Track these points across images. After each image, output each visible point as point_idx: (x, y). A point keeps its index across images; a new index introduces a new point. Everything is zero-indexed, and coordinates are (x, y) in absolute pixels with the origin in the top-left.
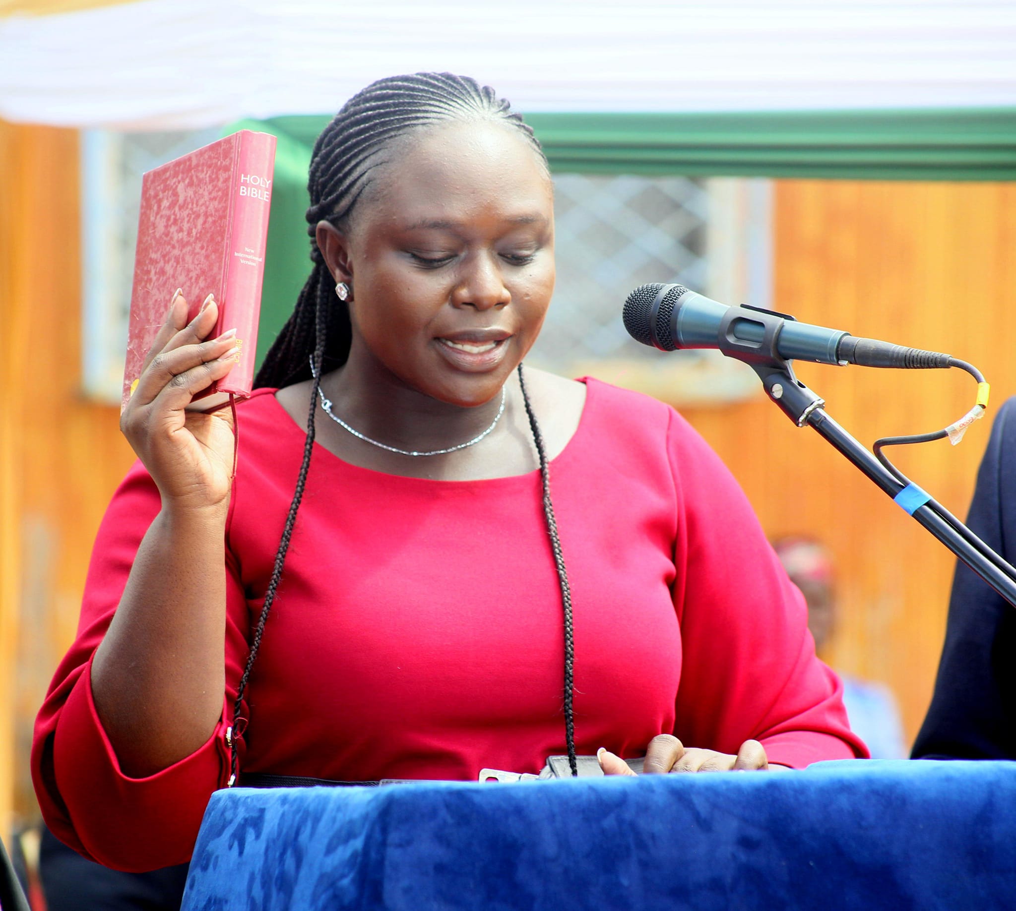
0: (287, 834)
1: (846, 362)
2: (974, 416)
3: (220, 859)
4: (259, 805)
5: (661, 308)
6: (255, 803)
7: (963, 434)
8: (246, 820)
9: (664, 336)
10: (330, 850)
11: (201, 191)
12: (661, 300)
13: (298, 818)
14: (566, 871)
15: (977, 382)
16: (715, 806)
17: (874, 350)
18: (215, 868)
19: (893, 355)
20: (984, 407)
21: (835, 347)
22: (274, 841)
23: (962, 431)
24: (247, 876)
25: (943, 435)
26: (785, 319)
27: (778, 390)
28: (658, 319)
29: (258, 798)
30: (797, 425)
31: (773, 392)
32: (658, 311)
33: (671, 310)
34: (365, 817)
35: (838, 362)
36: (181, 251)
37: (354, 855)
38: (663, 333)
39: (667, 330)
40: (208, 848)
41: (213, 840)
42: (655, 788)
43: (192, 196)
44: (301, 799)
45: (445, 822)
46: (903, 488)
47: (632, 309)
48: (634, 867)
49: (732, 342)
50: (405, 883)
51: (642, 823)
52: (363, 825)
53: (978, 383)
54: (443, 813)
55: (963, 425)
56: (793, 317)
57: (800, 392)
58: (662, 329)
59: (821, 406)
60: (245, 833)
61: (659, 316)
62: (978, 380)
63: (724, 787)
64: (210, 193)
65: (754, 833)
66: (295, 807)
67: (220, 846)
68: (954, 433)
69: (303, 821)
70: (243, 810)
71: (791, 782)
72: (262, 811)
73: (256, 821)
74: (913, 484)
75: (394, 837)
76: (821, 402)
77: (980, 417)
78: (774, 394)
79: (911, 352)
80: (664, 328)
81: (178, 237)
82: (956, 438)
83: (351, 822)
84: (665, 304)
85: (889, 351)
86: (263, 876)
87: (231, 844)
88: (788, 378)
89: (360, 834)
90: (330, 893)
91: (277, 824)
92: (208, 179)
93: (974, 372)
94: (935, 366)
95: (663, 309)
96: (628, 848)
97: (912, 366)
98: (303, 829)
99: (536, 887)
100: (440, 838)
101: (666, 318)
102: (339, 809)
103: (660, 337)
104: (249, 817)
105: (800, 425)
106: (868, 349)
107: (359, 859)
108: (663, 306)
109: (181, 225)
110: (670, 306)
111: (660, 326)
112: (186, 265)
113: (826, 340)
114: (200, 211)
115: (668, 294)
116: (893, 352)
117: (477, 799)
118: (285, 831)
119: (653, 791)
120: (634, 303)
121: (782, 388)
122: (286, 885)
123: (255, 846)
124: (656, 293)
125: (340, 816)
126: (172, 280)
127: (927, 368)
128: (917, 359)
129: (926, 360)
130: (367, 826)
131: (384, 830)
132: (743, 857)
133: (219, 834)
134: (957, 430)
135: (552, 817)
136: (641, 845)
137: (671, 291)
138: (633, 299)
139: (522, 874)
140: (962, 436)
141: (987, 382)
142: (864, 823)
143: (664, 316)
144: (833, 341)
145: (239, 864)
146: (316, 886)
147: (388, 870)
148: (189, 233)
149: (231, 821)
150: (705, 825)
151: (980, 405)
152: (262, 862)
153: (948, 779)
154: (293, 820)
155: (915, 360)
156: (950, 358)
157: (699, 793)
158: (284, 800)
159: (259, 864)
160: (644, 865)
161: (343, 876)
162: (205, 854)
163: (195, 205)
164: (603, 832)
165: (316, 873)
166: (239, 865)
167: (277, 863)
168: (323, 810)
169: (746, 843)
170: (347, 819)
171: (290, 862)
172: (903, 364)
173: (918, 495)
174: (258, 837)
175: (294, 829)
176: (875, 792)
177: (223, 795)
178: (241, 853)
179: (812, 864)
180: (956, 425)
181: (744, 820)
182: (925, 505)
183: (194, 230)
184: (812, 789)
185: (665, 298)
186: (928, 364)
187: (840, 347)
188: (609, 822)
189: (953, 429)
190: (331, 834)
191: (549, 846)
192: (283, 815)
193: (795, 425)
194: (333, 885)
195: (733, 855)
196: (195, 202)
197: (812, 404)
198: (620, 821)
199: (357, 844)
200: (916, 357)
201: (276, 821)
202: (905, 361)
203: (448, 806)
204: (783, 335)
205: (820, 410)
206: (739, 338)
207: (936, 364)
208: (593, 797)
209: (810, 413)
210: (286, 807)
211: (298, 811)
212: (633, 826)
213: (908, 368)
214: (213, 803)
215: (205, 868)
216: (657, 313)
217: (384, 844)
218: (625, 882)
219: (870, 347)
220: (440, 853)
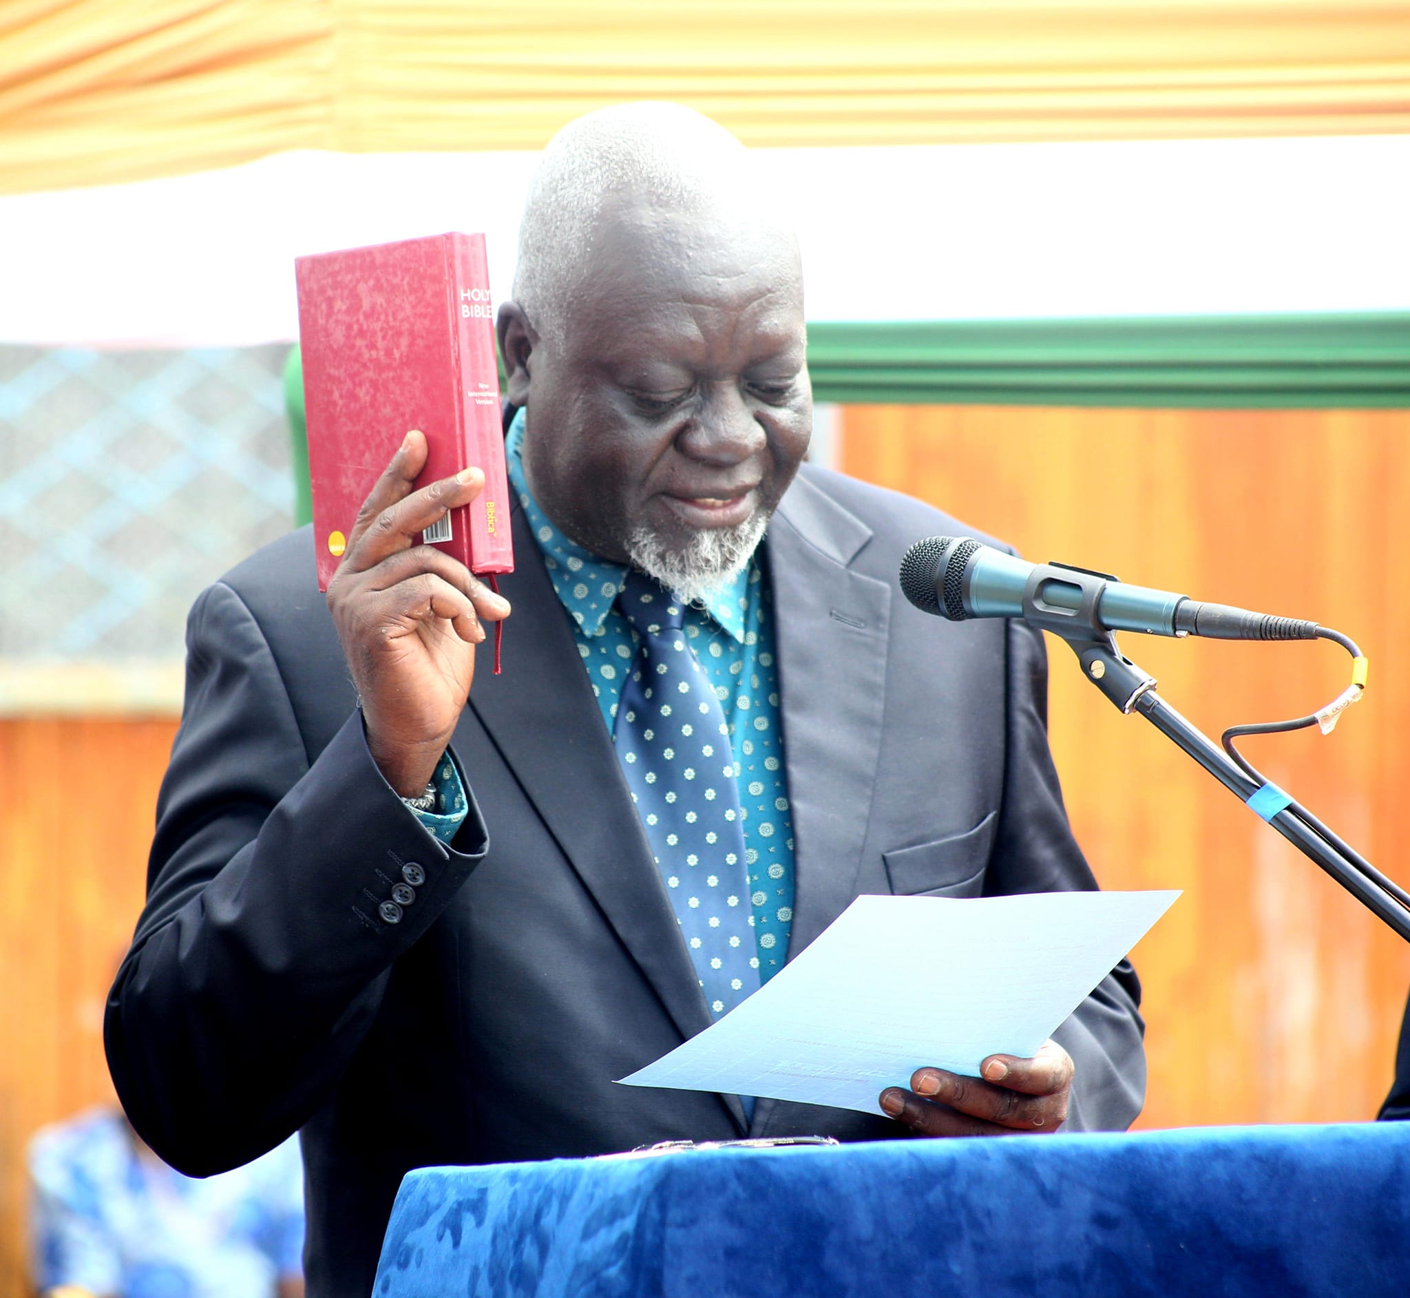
0: (523, 1217)
1: (1184, 633)
2: (1350, 699)
3: (425, 1253)
4: (478, 1185)
5: (949, 568)
6: (470, 1182)
7: (1336, 721)
8: (460, 1204)
9: (954, 602)
10: (587, 1234)
11: (398, 301)
12: (950, 558)
13: (536, 1199)
14: (884, 1256)
15: (1352, 657)
16: (1062, 1176)
17: (1220, 618)
18: (418, 1265)
19: (1245, 624)
20: (1362, 687)
21: (1172, 615)
22: (504, 1228)
23: (1335, 717)
24: (467, 1273)
25: (1313, 722)
26: (1107, 579)
27: (1098, 669)
28: (947, 581)
29: (474, 1177)
30: (1123, 712)
31: (1092, 671)
32: (945, 571)
33: (962, 570)
34: (636, 1192)
35: (1175, 632)
36: (380, 375)
37: (624, 1238)
38: (952, 598)
39: (957, 594)
40: (405, 1241)
41: (413, 1230)
42: (990, 1154)
43: (385, 305)
44: (540, 1175)
45: (737, 1198)
46: (1258, 788)
47: (913, 568)
48: (966, 1251)
49: (1041, 609)
50: (688, 1271)
51: (975, 1197)
52: (634, 1202)
53: (1354, 657)
54: (734, 1185)
55: (1337, 709)
56: (1116, 577)
57: (1127, 670)
58: (951, 593)
59: (1152, 688)
60: (461, 1220)
61: (947, 577)
62: (1354, 654)
63: (1073, 1153)
64: (414, 307)
65: (1112, 1209)
66: (530, 1186)
67: (425, 1237)
68: (1325, 719)
69: (547, 1201)
70: (454, 1192)
71: (1155, 1146)
72: (483, 1192)
73: (476, 1204)
74: (1270, 783)
75: (675, 1214)
76: (1152, 683)
77: (1356, 700)
78: (1093, 673)
79: (1268, 620)
80: (954, 592)
81: (371, 355)
82: (1328, 725)
83: (616, 1199)
84: (954, 562)
85: (1240, 619)
86: (491, 1271)
87: (441, 1233)
88: (1111, 653)
89: (630, 1213)
90: (593, 1283)
91: (506, 1206)
92: (406, 287)
93: (1348, 644)
94: (1298, 637)
95: (952, 569)
96: (958, 1228)
97: (1269, 638)
98: (545, 1211)
99: (849, 1275)
100: (731, 1216)
101: (956, 580)
102: (596, 1184)
103: (949, 603)
104: (464, 1199)
105: (1127, 711)
106: (1213, 616)
107: (630, 1244)
108: (952, 565)
109: (373, 340)
110: (961, 565)
111: (948, 589)
112: (392, 396)
113: (1161, 606)
114: (400, 326)
115: (958, 550)
116: (1245, 620)
117: (774, 1168)
118: (519, 1214)
119: (987, 1158)
120: (915, 562)
121: (1103, 665)
122: (525, 1279)
123: (476, 1236)
124: (943, 549)
125: (599, 1192)
126: (370, 411)
127: (1288, 639)
128: (1275, 628)
129: (1287, 631)
130: (639, 1202)
131: (663, 1207)
132: (1099, 1238)
133: (422, 1223)
134: (1329, 715)
135: (866, 1189)
136: (976, 1224)
137: (961, 545)
138: (913, 556)
139: (832, 1260)
140: (1335, 724)
141: (1365, 656)
142: (1245, 1196)
143: (953, 577)
144: (1169, 607)
145: (454, 1257)
146: (571, 1279)
147: (669, 1255)
148: (389, 353)
149: (438, 1207)
150: (1051, 1198)
151: (1357, 684)
152: (488, 1253)
153: (1346, 1142)
154: (531, 1200)
155: (1273, 630)
156: (1318, 627)
157: (1043, 1160)
158: (513, 1178)
159: (485, 1255)
160: (979, 1248)
161: (608, 1265)
162: (401, 1249)
163: (391, 318)
164: (928, 1207)
165: (570, 1262)
166: (455, 1261)
167: (511, 1254)
168: (574, 1186)
169: (1102, 1221)
170: (610, 1195)
171: (530, 1251)
172: (1258, 635)
173: (1277, 797)
174: (480, 1223)
175: (533, 1212)
176: (1258, 1159)
177: (422, 1175)
178: (456, 1244)
179: (1182, 1247)
180: (1328, 710)
181: (1100, 1193)
182: (1285, 809)
183: (395, 351)
184: (1181, 1155)
185: (955, 555)
186: (1289, 634)
187: (1178, 614)
188: (935, 1196)
189: (1325, 714)
190: (589, 1213)
191: (863, 1225)
192: (515, 1194)
193: (1120, 712)
194: (595, 1275)
195: (1087, 1236)
196: (390, 314)
197: (1142, 685)
198: (949, 1195)
199: (628, 1224)
200: (1273, 625)
201: (506, 1203)
202: (1261, 631)
203: (739, 1176)
204: (1105, 600)
205: (1150, 692)
206: (1049, 604)
207: (1299, 634)
208: (915, 1165)
209: (1139, 696)
210: (518, 1185)
211: (536, 1189)
212: (963, 1200)
213: (1264, 640)
214: (408, 1185)
215: (403, 1265)
216: (944, 574)
217: (663, 1223)
218: (956, 1269)
219: (1216, 614)
220: (733, 1235)
